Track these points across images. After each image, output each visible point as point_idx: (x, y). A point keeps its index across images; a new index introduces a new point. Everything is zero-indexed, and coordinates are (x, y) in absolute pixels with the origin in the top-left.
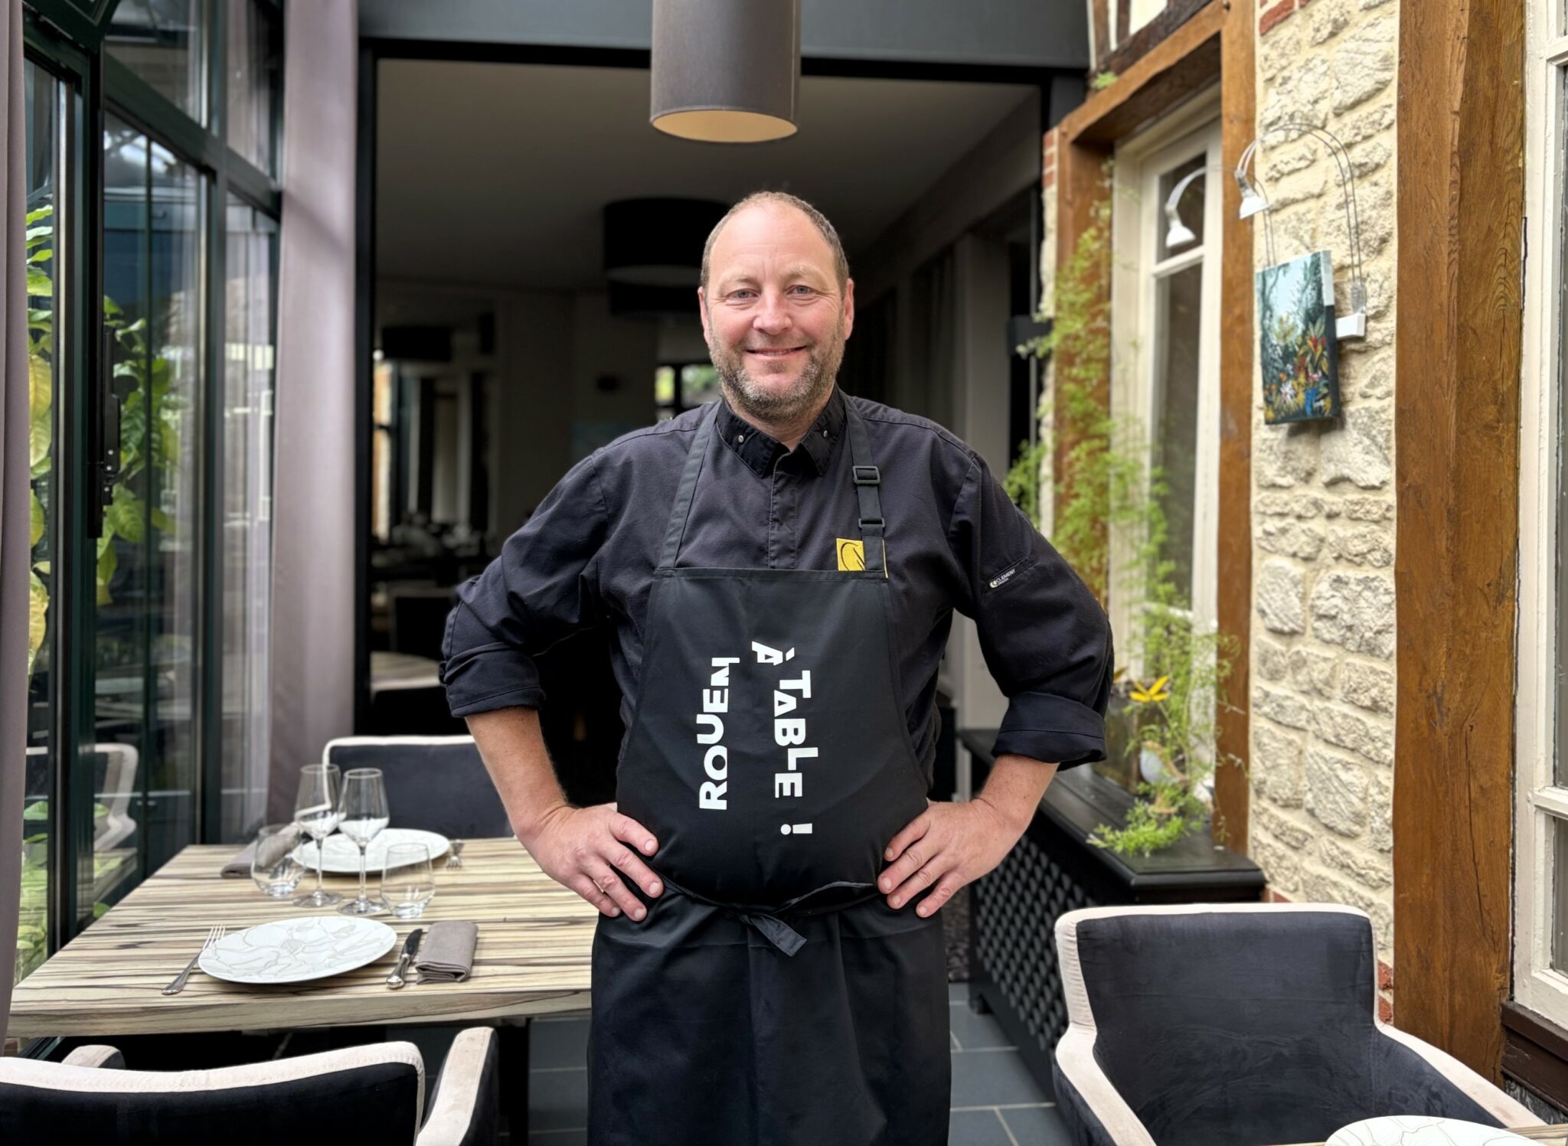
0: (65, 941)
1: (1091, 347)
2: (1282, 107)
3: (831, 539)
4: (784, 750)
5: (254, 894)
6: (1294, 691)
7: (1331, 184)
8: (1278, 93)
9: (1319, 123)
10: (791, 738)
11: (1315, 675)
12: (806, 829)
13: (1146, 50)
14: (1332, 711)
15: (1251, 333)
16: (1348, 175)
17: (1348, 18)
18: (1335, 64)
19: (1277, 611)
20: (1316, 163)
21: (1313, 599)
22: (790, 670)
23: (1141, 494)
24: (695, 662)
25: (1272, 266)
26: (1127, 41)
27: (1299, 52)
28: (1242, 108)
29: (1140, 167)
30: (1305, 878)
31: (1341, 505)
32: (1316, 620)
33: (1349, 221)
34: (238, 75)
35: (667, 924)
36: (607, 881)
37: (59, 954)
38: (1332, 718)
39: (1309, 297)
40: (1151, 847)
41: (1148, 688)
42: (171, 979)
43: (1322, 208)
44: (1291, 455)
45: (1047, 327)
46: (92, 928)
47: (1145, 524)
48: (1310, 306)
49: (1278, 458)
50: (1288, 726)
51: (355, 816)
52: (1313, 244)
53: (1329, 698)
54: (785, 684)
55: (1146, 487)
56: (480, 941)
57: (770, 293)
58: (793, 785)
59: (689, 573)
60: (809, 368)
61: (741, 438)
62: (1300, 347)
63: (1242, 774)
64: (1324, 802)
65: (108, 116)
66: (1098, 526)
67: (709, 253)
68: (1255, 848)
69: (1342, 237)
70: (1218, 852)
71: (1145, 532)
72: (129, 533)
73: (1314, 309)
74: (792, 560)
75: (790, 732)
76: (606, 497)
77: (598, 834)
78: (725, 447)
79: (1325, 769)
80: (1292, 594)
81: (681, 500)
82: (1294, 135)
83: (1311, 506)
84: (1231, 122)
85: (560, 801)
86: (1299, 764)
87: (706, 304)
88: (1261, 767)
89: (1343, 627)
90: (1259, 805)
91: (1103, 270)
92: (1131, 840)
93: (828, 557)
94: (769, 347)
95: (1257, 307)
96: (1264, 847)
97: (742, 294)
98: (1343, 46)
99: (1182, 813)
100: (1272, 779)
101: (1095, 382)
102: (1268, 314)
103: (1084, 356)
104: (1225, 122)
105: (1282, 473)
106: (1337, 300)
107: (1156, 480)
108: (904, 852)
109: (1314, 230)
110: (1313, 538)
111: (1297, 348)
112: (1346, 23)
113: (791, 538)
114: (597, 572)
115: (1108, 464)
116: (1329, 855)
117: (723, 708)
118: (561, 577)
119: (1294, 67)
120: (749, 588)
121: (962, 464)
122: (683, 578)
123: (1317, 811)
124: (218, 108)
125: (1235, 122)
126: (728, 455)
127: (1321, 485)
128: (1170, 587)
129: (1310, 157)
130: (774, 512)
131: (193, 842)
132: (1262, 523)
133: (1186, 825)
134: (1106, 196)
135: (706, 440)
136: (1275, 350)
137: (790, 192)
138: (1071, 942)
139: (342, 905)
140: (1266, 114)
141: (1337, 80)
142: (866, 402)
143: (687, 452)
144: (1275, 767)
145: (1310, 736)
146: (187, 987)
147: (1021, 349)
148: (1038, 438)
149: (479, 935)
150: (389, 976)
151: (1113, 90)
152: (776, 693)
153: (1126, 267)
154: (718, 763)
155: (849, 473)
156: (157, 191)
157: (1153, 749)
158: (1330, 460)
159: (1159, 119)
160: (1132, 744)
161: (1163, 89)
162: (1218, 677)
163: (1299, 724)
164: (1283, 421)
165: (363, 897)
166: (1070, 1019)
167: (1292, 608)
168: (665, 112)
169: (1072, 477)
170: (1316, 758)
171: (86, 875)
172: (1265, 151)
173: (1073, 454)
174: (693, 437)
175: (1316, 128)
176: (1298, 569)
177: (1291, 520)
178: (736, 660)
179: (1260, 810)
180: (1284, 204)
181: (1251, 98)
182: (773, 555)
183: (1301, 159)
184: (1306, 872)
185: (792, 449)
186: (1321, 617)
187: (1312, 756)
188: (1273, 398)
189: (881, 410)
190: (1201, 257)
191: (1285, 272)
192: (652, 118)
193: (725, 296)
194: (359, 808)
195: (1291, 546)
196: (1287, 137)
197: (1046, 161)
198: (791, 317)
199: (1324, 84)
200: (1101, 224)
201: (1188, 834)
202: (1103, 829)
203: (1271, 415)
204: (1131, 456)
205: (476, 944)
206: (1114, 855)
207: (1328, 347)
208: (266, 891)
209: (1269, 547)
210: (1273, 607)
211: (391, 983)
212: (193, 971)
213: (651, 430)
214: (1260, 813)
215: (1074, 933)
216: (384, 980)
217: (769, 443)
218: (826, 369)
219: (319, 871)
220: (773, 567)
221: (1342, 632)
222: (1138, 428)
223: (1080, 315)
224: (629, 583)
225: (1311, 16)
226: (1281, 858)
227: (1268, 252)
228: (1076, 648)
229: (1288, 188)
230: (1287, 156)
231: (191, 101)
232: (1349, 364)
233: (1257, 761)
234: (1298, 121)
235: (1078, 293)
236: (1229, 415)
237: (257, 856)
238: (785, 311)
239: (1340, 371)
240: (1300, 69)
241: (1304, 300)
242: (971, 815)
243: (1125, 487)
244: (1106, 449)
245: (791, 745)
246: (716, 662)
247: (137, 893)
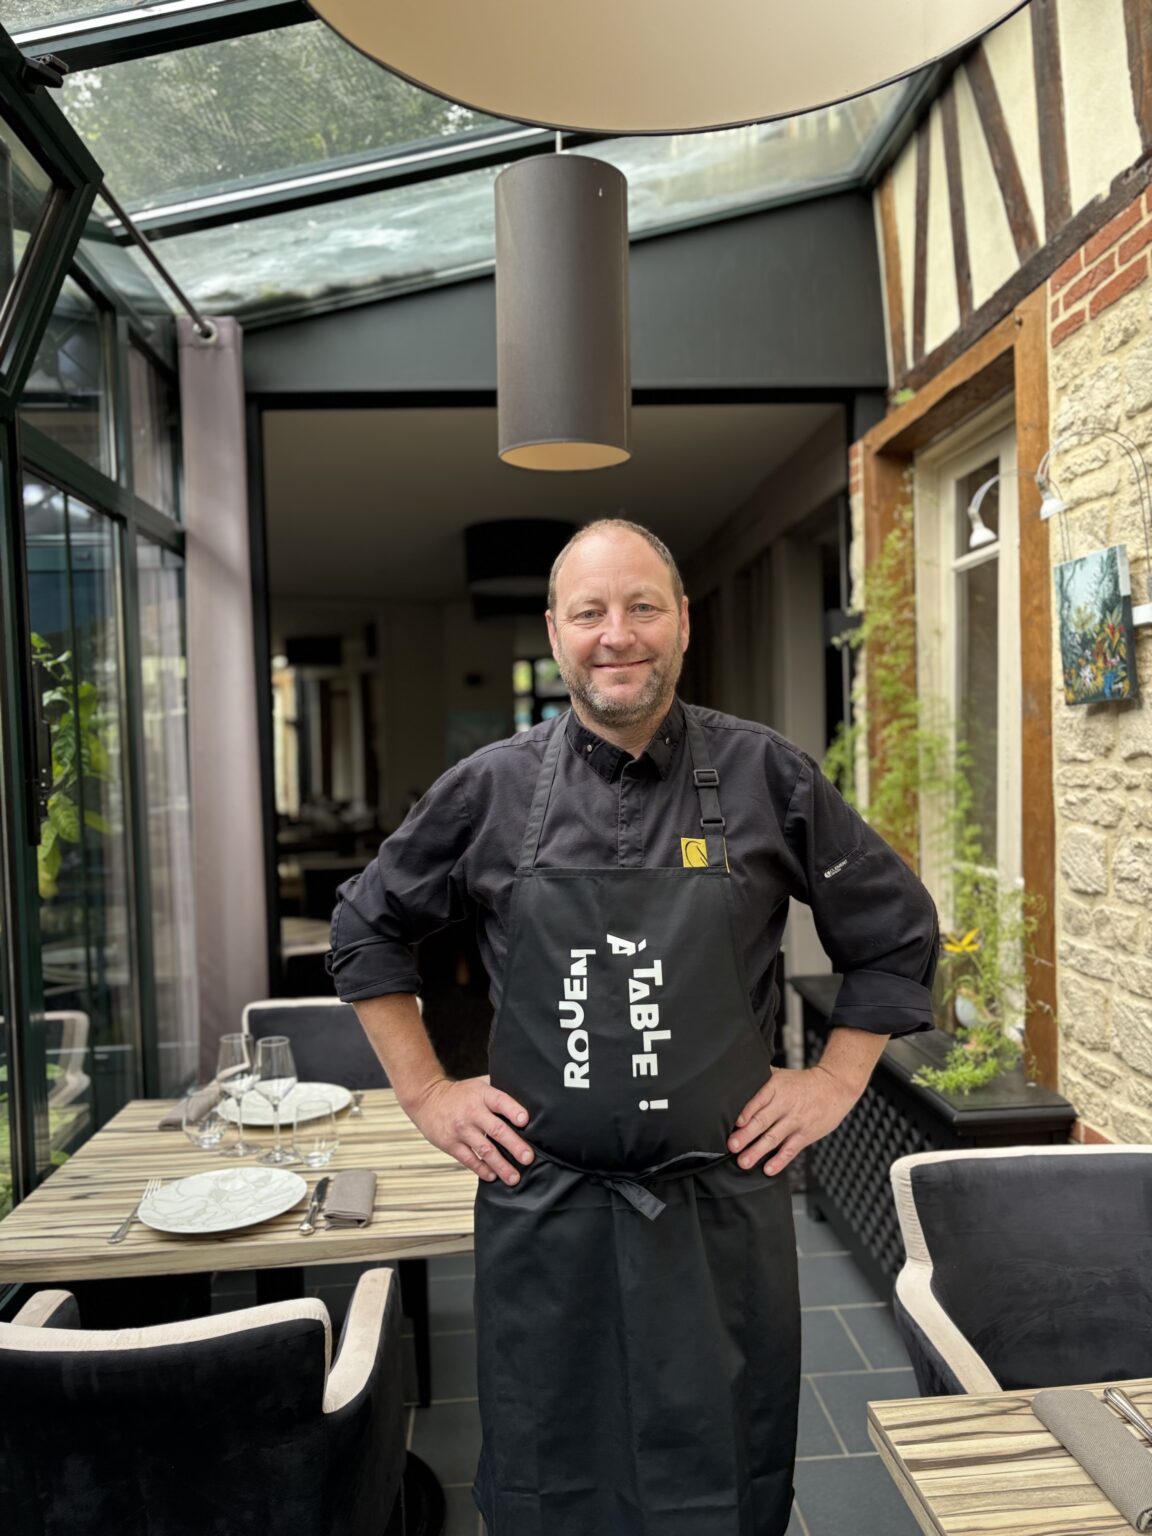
0: (27, 1193)
1: (900, 637)
2: (1075, 413)
3: (676, 838)
4: (639, 1034)
5: (186, 1145)
6: (1099, 946)
7: (1125, 483)
8: (1070, 400)
9: (1112, 427)
10: (645, 1022)
11: (1119, 932)
12: (662, 1104)
13: (942, 368)
14: (1136, 965)
15: (1049, 622)
16: (1142, 474)
17: (1139, 326)
18: (1126, 370)
19: (1081, 874)
20: (1109, 464)
21: (1115, 863)
22: (641, 959)
23: (947, 766)
24: (556, 954)
25: (1068, 561)
26: (922, 360)
27: (1091, 361)
28: (1036, 416)
29: (937, 473)
30: (1115, 1114)
31: (1140, 778)
32: (1119, 883)
33: (1143, 516)
34: (143, 432)
35: (539, 1189)
36: (484, 1150)
37: (21, 1206)
38: (1136, 972)
39: (1106, 588)
40: (970, 1086)
41: (960, 940)
42: (115, 1229)
43: (1116, 505)
44: (1090, 732)
45: (858, 621)
46: (51, 1180)
47: (952, 793)
48: (1107, 596)
49: (1078, 735)
50: (1093, 977)
51: (267, 1076)
52: (1107, 538)
53: (1133, 953)
54: (639, 973)
55: (952, 759)
56: (379, 1187)
57: (615, 612)
58: (649, 1066)
59: (546, 873)
60: (652, 679)
61: (590, 747)
62: (1098, 634)
63: (1051, 1019)
64: (1131, 1047)
65: (24, 473)
66: (910, 796)
67: (554, 579)
68: (1065, 1085)
69: (1137, 531)
70: (1031, 1088)
71: (952, 799)
72: (69, 835)
73: (1111, 600)
74: (639, 859)
75: (645, 1017)
76: (469, 805)
77: (474, 1106)
78: (575, 756)
79: (1131, 1017)
80: (1095, 858)
81: (537, 806)
82: (1087, 438)
83: (1111, 779)
84: (1025, 429)
85: (439, 1075)
86: (1105, 1011)
87: (554, 625)
88: (1069, 1013)
89: (1145, 890)
90: (1068, 1047)
91: (908, 567)
92: (951, 1079)
93: (673, 856)
94: (615, 661)
95: (1055, 598)
96: (1074, 1085)
97: (589, 614)
98: (1135, 352)
99: (996, 1054)
100: (1080, 1024)
101: (903, 667)
102: (1066, 605)
103: (893, 644)
104: (1019, 429)
105: (1083, 749)
106: (1133, 590)
107: (960, 753)
108: (753, 1117)
109: (1108, 526)
110: (1115, 808)
111: (1095, 636)
112: (1137, 331)
113: (638, 838)
114: (464, 873)
115: (916, 740)
116: (1136, 1094)
117: (583, 996)
118: (431, 877)
119: (1086, 374)
120: (602, 886)
121: (794, 764)
122: (541, 878)
123: (1124, 1055)
124: (126, 463)
125: (1029, 429)
126: (579, 763)
127: (1120, 759)
128: (977, 849)
129: (1103, 458)
130: (622, 815)
131: (137, 1097)
132: (1064, 794)
133: (1000, 1065)
134: (908, 500)
135: (558, 748)
136: (1074, 637)
137: (627, 518)
138: (906, 1185)
139: (261, 1155)
140: (1059, 421)
141: (1130, 385)
142: (702, 709)
143: (541, 761)
144: (1082, 1013)
145: (1116, 986)
146: (129, 1236)
147: (836, 641)
148: (853, 720)
149: (378, 1182)
150: (302, 1223)
151: (912, 405)
152: (631, 981)
153: (928, 563)
154: (580, 1045)
155: (689, 776)
156: (74, 536)
157: (968, 997)
158: (1128, 737)
159: (954, 429)
160: (948, 993)
161: (958, 402)
162: (1026, 933)
163: (1104, 976)
164: (1083, 701)
165: (278, 1147)
166: (908, 1254)
167: (1095, 871)
168: (512, 447)
169: (885, 752)
170: (1122, 1007)
171: (43, 1131)
172: (1058, 454)
173: (885, 733)
174: (546, 747)
175: (1109, 430)
176: (1100, 836)
177: (1091, 791)
178: (593, 952)
179: (1069, 1051)
180: (1078, 503)
181: (1044, 406)
182: (622, 854)
183: (1094, 460)
184: (1116, 1109)
185: (637, 756)
186: (1122, 880)
187: (1118, 1005)
188: (1073, 682)
189: (717, 717)
190: (997, 552)
191: (1082, 567)
192: (500, 453)
193: (573, 617)
194: (271, 1071)
195: (1092, 814)
196: (1080, 440)
197: (852, 471)
198: (635, 633)
199: (1115, 390)
200: (904, 526)
201: (1003, 1073)
202: (925, 1070)
203: (1071, 696)
204: (937, 732)
205: (375, 1191)
206: (936, 1093)
207: (1125, 634)
208: (196, 1143)
209: (1071, 816)
210: (1077, 870)
211: (303, 1231)
212: (134, 1221)
213: (507, 742)
214: (1069, 1055)
215: (909, 1177)
216: (296, 1226)
217: (614, 752)
218: (668, 680)
219: (239, 1124)
220: (623, 865)
221: (1144, 894)
222: (943, 708)
223: (889, 608)
224: (493, 882)
225: (1102, 327)
226: (1091, 1095)
227: (1064, 548)
228: (905, 930)
229: (1081, 488)
230: (1079, 458)
231: (103, 458)
232: (1145, 649)
233: (1065, 1007)
234: (1091, 425)
235: (886, 589)
236: (1030, 696)
237: (187, 1111)
238: (630, 628)
239: (1137, 655)
240: (1092, 377)
241: (1101, 591)
242: (812, 1081)
243: (933, 759)
244: (915, 727)
245: (646, 1029)
246: (575, 953)
247: (88, 1147)
